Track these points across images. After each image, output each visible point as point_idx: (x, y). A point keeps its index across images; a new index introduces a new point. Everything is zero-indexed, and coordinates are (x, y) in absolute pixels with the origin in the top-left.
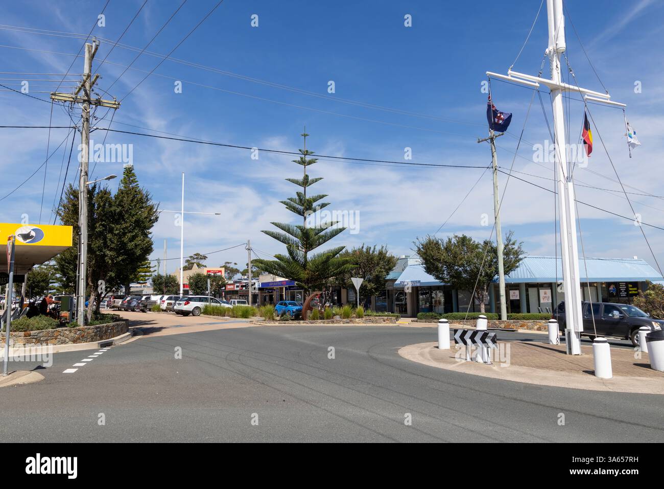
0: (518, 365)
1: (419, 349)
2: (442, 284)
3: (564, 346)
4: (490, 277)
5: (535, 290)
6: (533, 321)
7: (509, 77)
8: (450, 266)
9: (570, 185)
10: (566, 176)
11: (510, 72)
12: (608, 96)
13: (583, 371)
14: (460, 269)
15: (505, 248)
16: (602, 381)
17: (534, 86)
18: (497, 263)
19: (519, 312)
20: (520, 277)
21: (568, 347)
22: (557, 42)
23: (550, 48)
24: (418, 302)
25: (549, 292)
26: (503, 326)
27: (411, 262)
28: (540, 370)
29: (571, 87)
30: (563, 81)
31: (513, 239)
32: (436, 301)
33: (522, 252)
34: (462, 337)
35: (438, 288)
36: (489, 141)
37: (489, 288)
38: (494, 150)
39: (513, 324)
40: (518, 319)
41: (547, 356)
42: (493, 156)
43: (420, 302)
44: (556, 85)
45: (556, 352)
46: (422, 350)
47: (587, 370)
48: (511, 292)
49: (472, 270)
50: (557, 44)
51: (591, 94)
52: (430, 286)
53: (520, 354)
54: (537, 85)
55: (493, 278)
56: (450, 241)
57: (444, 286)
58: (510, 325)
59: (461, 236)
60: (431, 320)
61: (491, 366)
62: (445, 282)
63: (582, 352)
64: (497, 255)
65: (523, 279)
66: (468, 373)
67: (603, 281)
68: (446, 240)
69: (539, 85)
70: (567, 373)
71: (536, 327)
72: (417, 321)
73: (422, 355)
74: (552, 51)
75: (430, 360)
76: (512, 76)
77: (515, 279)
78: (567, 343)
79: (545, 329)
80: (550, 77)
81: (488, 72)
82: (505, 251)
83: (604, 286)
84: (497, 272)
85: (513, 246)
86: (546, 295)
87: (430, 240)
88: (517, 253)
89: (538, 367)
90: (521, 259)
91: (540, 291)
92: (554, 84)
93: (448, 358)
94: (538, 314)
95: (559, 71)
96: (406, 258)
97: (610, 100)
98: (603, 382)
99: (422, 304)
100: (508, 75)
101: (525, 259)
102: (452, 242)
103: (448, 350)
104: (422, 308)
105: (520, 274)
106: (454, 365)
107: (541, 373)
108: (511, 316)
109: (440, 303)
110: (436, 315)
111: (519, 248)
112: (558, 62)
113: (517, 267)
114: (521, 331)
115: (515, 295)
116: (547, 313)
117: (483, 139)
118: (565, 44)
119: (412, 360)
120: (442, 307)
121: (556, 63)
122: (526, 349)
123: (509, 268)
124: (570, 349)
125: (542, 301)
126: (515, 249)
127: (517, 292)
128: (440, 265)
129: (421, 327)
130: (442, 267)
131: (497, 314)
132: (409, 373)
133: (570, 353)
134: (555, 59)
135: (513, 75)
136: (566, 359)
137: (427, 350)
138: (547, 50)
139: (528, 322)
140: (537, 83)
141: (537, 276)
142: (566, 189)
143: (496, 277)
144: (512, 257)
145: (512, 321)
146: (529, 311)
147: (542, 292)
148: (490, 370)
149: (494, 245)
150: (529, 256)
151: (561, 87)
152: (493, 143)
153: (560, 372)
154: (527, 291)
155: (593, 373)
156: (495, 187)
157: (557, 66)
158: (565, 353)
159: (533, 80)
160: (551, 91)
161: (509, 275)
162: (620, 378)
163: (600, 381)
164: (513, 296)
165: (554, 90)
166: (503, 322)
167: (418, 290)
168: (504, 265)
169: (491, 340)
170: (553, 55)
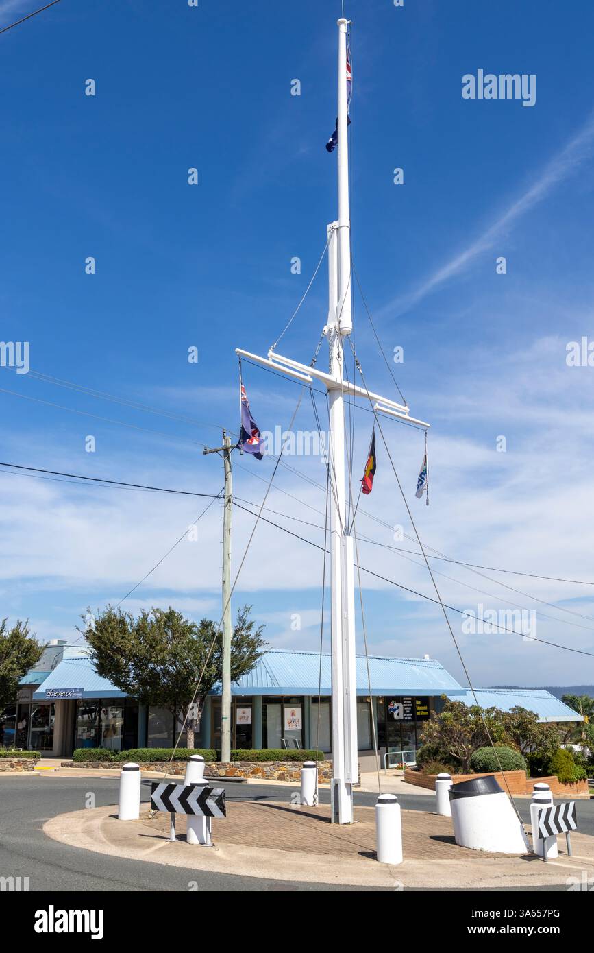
0: (257, 845)
1: (83, 820)
2: (125, 695)
3: (326, 809)
4: (207, 682)
5: (278, 707)
6: (272, 762)
7: (270, 362)
8: (140, 662)
9: (350, 540)
10: (344, 525)
11: (271, 353)
12: (406, 408)
13: (359, 853)
14: (158, 668)
15: (235, 636)
16: (387, 869)
17: (304, 379)
18: (220, 660)
19: (249, 747)
20: (255, 685)
21: (333, 810)
22: (341, 319)
23: (331, 326)
24: (75, 729)
25: (298, 711)
26: (222, 772)
27: (68, 653)
28: (294, 854)
29: (357, 389)
30: (346, 378)
31: (249, 619)
32: (107, 726)
33: (261, 643)
34: (165, 797)
35: (113, 702)
36: (222, 453)
37: (204, 704)
38: (228, 469)
39: (239, 769)
40: (248, 760)
41: (300, 826)
42: (226, 479)
43: (79, 728)
44: (336, 383)
45: (315, 820)
46: (89, 823)
47: (364, 850)
48: (239, 711)
49: (178, 672)
50: (340, 322)
51: (385, 403)
52: (100, 699)
53: (257, 824)
54: (309, 379)
55: (211, 685)
56: (145, 617)
57: (125, 700)
58: (235, 771)
59: (166, 611)
60: (99, 762)
61: (213, 850)
62: (129, 691)
63: (355, 818)
64: (221, 646)
65: (258, 689)
66: (173, 865)
67: (381, 694)
68: (137, 616)
69: (311, 380)
70: (335, 858)
71: (276, 774)
72: (71, 766)
73: (88, 832)
74: (333, 330)
75: (103, 842)
76: (274, 361)
77: (247, 689)
78: (333, 803)
79: (291, 776)
80: (328, 370)
81: (238, 350)
82: (235, 639)
83: (381, 702)
84: (219, 676)
85: (249, 633)
86: (293, 717)
87: (109, 617)
88: (253, 644)
89: (289, 848)
90: (259, 655)
91: (285, 709)
92: (334, 382)
93: (138, 837)
94: (281, 750)
95: (342, 363)
96: (61, 645)
97: (409, 416)
98: (390, 871)
99: (83, 733)
100: (267, 358)
101: (266, 655)
102: (149, 620)
103: (135, 821)
104: (82, 739)
105: (256, 681)
106: (148, 851)
107: (295, 858)
108: (238, 754)
109: (115, 730)
110: (108, 753)
111: (258, 635)
112: (341, 350)
113: (252, 667)
114: (252, 781)
115: (245, 716)
116: (296, 750)
117: (213, 448)
118: (351, 323)
119: (71, 843)
120: (118, 737)
121: (337, 349)
122: (267, 815)
123: (239, 669)
124: (337, 814)
125: (287, 728)
126: (250, 637)
127: (248, 711)
128: (123, 661)
129: (80, 776)
130: (126, 665)
131: (213, 751)
132: (67, 869)
133: (337, 821)
134: (336, 343)
135: (274, 359)
136: (331, 833)
137: (98, 822)
138: (326, 329)
139: (265, 765)
140: (309, 377)
141: (283, 684)
142: (344, 545)
143: (217, 684)
144: (245, 649)
145: (239, 763)
146: (265, 746)
147: (288, 711)
148: (211, 857)
149: (217, 629)
150: (272, 650)
151: (344, 386)
152: (228, 458)
153: (323, 857)
154: (265, 709)
155: (373, 855)
156: (226, 530)
157: (338, 354)
158: (328, 820)
159: (303, 371)
160: (329, 391)
161: (239, 682)
162: (414, 863)
163: (384, 869)
164: (241, 718)
165: (332, 390)
166: (224, 765)
167: (77, 706)
168: (232, 664)
169: (216, 802)
170: (334, 337)
